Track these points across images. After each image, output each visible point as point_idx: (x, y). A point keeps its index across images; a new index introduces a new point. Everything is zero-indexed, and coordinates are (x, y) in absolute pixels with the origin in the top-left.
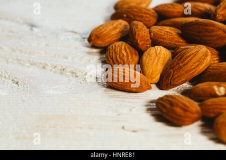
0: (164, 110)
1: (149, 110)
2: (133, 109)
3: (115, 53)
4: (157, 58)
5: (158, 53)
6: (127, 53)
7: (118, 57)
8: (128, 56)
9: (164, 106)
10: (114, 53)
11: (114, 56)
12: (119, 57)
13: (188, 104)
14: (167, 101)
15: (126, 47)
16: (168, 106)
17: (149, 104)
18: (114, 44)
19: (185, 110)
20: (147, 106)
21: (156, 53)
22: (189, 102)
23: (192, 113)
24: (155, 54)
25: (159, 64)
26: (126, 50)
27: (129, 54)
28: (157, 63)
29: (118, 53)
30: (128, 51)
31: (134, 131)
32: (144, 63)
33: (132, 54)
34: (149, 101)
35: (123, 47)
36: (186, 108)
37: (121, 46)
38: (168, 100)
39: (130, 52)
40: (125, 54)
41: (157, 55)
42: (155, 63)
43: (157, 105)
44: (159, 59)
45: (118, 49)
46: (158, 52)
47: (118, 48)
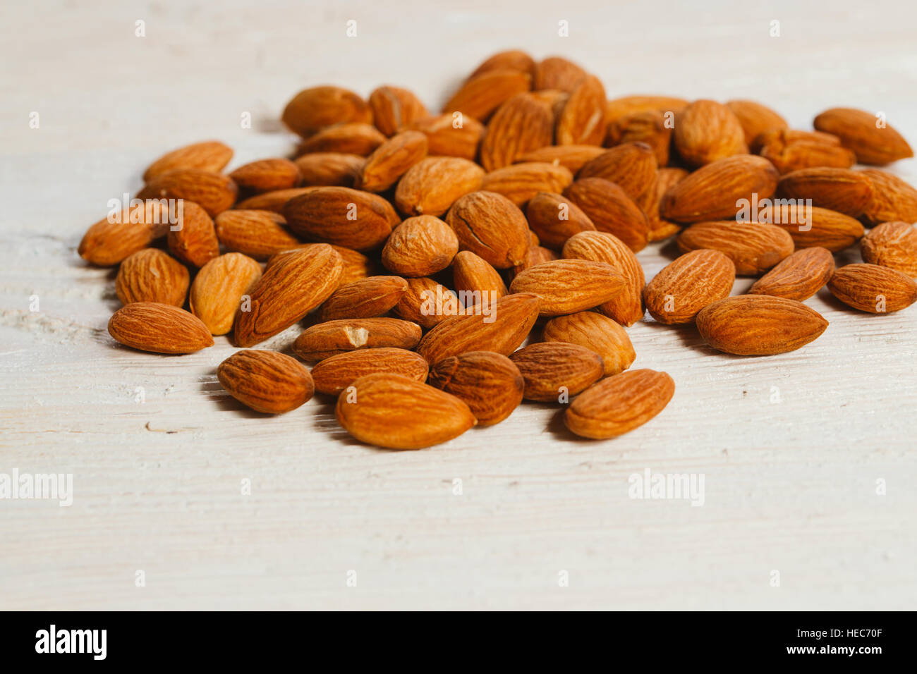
0: (232, 382)
1: (207, 387)
2: (172, 389)
3: (137, 274)
4: (227, 279)
5: (229, 269)
6: (162, 272)
7: (141, 281)
8: (163, 278)
9: (232, 375)
10: (132, 274)
11: (133, 280)
12: (145, 283)
13: (282, 366)
14: (239, 364)
15: (161, 260)
16: (240, 373)
17: (207, 377)
18: (136, 255)
19: (277, 380)
20: (204, 380)
21: (226, 268)
22: (286, 362)
23: (292, 384)
24: (223, 270)
25: (232, 291)
26: (159, 266)
27: (167, 273)
28: (227, 290)
29: (142, 274)
30: (164, 266)
31: (169, 433)
32: (198, 290)
33: (172, 275)
34: (207, 371)
35: (154, 260)
36: (277, 374)
37: (150, 258)
38: (240, 361)
39: (170, 269)
40: (157, 274)
41: (227, 272)
42: (222, 290)
43: (220, 377)
44: (231, 280)
45: (143, 265)
46: (230, 265)
47: (143, 262)
